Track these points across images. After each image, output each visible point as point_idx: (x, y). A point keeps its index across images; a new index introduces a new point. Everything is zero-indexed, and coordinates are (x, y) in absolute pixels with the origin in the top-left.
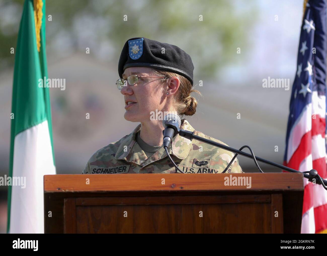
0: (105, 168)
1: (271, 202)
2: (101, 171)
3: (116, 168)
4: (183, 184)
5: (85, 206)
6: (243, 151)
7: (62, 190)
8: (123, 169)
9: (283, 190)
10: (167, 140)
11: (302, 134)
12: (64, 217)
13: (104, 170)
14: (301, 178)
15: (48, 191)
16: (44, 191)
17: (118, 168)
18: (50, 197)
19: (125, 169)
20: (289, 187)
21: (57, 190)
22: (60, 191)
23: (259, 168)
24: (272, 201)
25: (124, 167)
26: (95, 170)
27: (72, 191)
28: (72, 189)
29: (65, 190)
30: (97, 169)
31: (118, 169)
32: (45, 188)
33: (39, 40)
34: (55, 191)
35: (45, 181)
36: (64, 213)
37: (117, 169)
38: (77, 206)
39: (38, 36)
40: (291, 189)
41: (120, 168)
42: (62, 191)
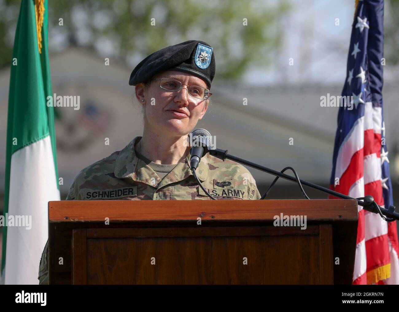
0: (102, 191)
1: (319, 235)
2: (98, 194)
3: (118, 191)
4: (213, 212)
5: (98, 238)
6: (285, 173)
7: (70, 219)
8: (129, 191)
9: (333, 219)
10: (195, 160)
11: (353, 153)
12: (73, 252)
13: (101, 193)
14: (355, 206)
15: (54, 220)
16: (49, 220)
17: (121, 190)
18: (55, 228)
19: (132, 192)
20: (340, 216)
21: (64, 220)
22: (68, 220)
23: (304, 194)
24: (320, 232)
25: (129, 189)
26: (89, 194)
27: (83, 221)
28: (82, 217)
29: (73, 219)
30: (92, 193)
31: (122, 192)
32: (50, 217)
33: (41, 40)
34: (63, 221)
35: (50, 209)
36: (73, 247)
37: (120, 192)
38: (88, 238)
39: (40, 36)
40: (342, 218)
41: (124, 191)
42: (70, 221)
